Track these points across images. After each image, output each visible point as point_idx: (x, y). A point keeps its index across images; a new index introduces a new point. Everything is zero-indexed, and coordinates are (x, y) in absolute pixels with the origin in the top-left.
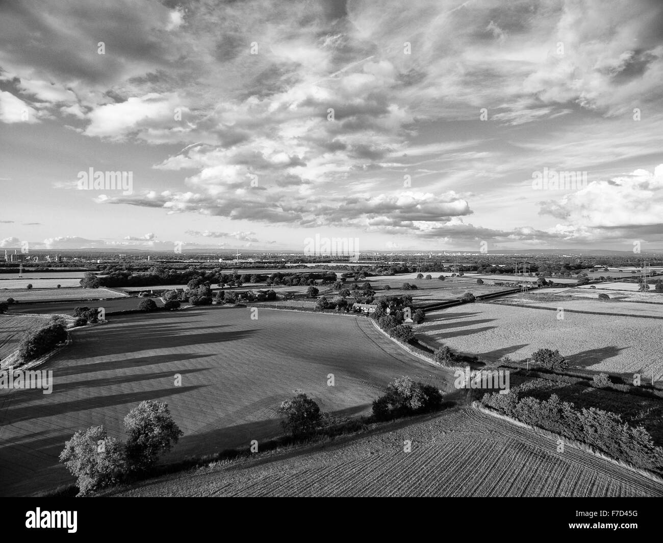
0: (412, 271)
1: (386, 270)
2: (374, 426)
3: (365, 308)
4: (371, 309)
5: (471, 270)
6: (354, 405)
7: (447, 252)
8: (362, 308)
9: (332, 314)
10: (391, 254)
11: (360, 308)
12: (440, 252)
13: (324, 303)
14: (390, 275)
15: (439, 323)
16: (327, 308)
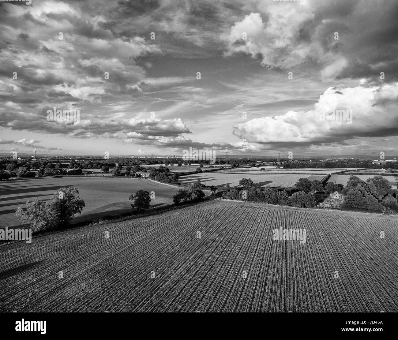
0: (160, 163)
1: (144, 162)
2: (175, 207)
3: (143, 175)
4: (147, 175)
5: (194, 162)
6: (160, 203)
7: (177, 156)
8: (141, 175)
9: (124, 178)
10: (143, 157)
11: (140, 174)
12: (173, 156)
13: (118, 173)
14: (147, 165)
15: (187, 179)
16: (119, 176)
